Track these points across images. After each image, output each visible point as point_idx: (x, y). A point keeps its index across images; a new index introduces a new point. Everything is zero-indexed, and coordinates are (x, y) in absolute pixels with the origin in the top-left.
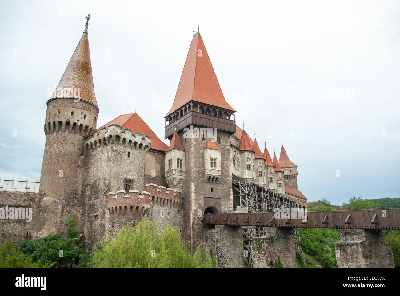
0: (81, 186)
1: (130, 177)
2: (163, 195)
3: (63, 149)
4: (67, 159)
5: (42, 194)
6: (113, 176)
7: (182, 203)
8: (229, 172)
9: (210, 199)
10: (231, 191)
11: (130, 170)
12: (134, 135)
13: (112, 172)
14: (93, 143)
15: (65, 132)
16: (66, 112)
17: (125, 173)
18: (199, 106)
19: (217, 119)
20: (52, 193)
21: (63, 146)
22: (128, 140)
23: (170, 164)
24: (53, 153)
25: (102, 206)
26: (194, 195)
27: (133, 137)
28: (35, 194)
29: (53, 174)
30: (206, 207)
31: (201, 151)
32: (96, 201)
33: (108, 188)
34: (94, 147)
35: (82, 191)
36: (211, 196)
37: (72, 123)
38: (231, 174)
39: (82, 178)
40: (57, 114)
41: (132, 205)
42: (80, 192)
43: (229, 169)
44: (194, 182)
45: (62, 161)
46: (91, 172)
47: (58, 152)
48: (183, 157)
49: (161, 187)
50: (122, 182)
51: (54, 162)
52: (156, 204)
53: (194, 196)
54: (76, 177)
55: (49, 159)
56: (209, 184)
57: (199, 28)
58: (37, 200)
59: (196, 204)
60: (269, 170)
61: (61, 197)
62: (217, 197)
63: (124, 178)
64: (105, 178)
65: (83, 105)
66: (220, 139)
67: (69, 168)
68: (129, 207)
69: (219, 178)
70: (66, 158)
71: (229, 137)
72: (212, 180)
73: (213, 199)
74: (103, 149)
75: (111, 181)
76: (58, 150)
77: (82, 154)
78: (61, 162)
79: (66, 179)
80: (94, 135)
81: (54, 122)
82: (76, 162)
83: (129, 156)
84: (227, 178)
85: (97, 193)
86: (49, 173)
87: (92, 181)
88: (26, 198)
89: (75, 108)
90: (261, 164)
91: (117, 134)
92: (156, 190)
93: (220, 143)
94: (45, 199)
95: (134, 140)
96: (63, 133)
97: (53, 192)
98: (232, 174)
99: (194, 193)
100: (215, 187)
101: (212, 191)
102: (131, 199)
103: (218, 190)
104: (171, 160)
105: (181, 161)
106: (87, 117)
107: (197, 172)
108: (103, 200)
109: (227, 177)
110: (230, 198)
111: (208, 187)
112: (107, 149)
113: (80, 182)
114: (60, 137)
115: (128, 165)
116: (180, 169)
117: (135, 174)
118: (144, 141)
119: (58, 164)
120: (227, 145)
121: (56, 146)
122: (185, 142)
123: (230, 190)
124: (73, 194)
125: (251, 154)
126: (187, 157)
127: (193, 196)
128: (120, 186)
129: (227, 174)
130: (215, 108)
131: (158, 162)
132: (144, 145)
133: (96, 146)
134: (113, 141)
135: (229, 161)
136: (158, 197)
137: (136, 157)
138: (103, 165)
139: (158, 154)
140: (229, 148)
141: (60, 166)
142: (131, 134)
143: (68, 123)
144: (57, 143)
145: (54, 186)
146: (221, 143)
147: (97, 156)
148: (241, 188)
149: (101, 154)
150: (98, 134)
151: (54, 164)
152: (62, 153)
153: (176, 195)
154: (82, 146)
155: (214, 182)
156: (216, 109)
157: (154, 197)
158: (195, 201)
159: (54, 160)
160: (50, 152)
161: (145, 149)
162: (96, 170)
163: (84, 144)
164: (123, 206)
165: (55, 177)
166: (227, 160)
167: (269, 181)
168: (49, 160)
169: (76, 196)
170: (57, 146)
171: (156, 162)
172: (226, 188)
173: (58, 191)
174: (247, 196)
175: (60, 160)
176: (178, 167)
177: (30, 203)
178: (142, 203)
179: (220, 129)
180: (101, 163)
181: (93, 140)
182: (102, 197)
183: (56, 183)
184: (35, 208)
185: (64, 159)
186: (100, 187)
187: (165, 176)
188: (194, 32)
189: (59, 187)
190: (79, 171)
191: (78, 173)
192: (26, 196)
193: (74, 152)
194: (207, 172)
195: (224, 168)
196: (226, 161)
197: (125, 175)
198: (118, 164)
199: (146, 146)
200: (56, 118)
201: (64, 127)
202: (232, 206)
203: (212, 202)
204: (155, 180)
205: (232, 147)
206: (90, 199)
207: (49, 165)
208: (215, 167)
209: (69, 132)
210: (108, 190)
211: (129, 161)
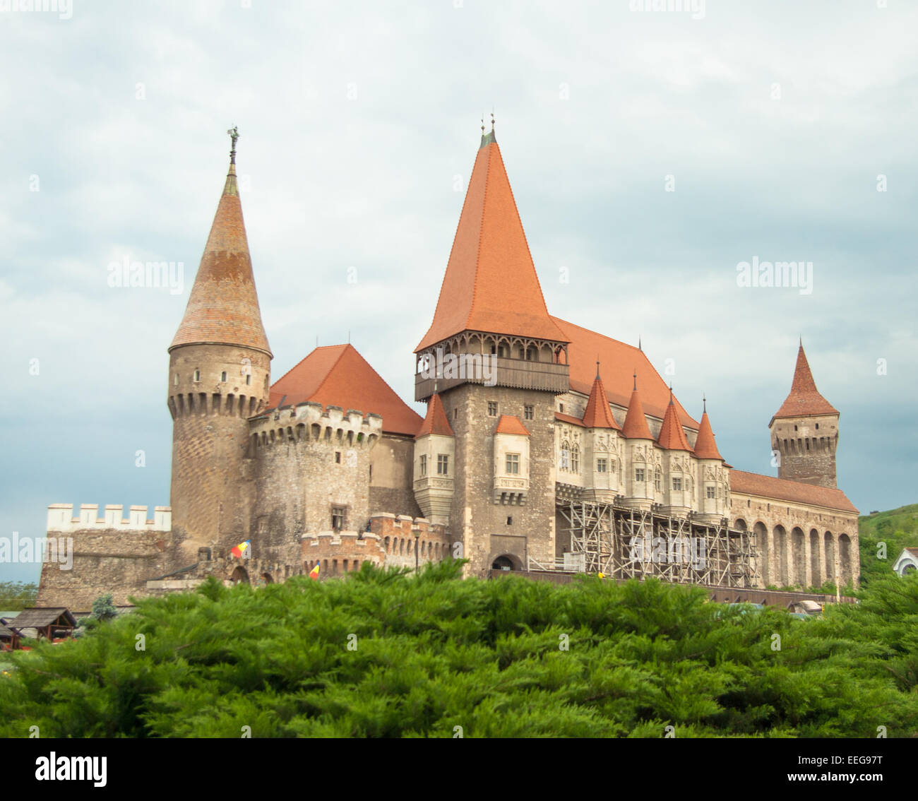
0: (249, 517)
1: (341, 501)
2: (407, 534)
3: (212, 447)
4: (219, 467)
5: (177, 535)
6: (309, 502)
7: (447, 546)
8: (550, 479)
9: (504, 539)
10: (551, 521)
11: (341, 487)
12: (346, 419)
13: (307, 495)
14: (268, 434)
15: (212, 413)
16: (212, 375)
17: (331, 494)
18: (482, 340)
19: (524, 365)
20: (197, 533)
21: (210, 442)
22: (335, 430)
23: (424, 465)
24: (192, 455)
25: (291, 557)
26: (470, 531)
27: (345, 422)
28: (163, 533)
29: (197, 496)
30: (495, 556)
31: (487, 439)
32: (279, 547)
33: (301, 525)
34: (270, 442)
35: (251, 527)
36: (507, 533)
37: (224, 396)
38: (554, 484)
39: (250, 503)
40: (195, 377)
41: (346, 557)
42: (247, 529)
43: (548, 474)
44: (470, 504)
45: (212, 471)
46: (266, 492)
47: (202, 454)
48: (451, 450)
49: (402, 517)
50: (327, 511)
51: (197, 473)
52: (392, 550)
53: (470, 534)
54: (239, 502)
55: (186, 467)
56: (502, 507)
57: (493, 122)
58: (169, 544)
59: (473, 549)
60: (672, 460)
61: (215, 539)
62: (520, 535)
63: (330, 504)
64: (295, 506)
65: (242, 356)
66: (531, 408)
67: (226, 483)
68: (340, 562)
69: (524, 496)
70: (218, 465)
71: (552, 402)
72: (510, 498)
73: (511, 539)
74: (288, 449)
75: (307, 512)
76: (202, 449)
77: (246, 456)
78: (209, 474)
79: (221, 505)
80: (268, 418)
81: (190, 395)
82: (237, 472)
83: (338, 461)
84: (543, 494)
85: (281, 532)
86: (189, 496)
87: (269, 510)
88: (149, 541)
89: (228, 363)
90: (642, 452)
91: (314, 422)
92: (392, 525)
93: (531, 418)
94: (186, 544)
95: (346, 427)
96: (209, 416)
97: (199, 530)
98: (557, 483)
99: (470, 527)
100: (516, 512)
101: (509, 523)
102: (343, 549)
103: (524, 520)
104: (425, 456)
105: (446, 458)
106: (251, 379)
107: (476, 485)
108: (292, 547)
109: (544, 491)
110: (548, 537)
111: (501, 513)
112: (295, 449)
113: (247, 510)
114: (204, 424)
115: (337, 479)
116: (444, 477)
117: (351, 494)
118: (366, 426)
119: (205, 476)
120: (549, 421)
121: (198, 442)
122: (456, 418)
123: (550, 518)
124: (235, 533)
125: (609, 435)
126: (458, 451)
127: (468, 534)
128: (323, 520)
129: (544, 485)
130: (519, 341)
131: (399, 459)
132: (367, 435)
133: (273, 440)
134: (308, 434)
135: (549, 456)
136: (396, 539)
138: (290, 480)
139: (399, 441)
140: (551, 426)
141: (208, 482)
142: (340, 416)
143: (217, 396)
144: (198, 436)
145: (200, 520)
146: (534, 418)
147: (278, 461)
148: (574, 515)
149: (284, 457)
150: (277, 418)
151: (198, 478)
152: (210, 455)
153: (434, 531)
154: (245, 438)
155: (514, 503)
156: (524, 342)
157: (387, 538)
158: (471, 543)
159: (197, 470)
160: (186, 454)
161: (369, 441)
162: (278, 489)
163: (248, 433)
164: (330, 560)
165: (200, 502)
166: (546, 454)
167: (672, 487)
168: (186, 469)
169: (241, 537)
170: (200, 443)
171: (396, 460)
172: (541, 515)
173: (207, 529)
174: (584, 532)
175: (207, 470)
176: (439, 471)
177: (156, 551)
178: (363, 554)
179: (530, 388)
180: (286, 476)
181: (267, 427)
182: (290, 542)
183: (203, 514)
184: (167, 559)
185: (215, 468)
186: (286, 522)
187: (414, 489)
188: (483, 128)
189: (209, 521)
190: (244, 488)
191: (242, 493)
192: (148, 538)
193: (233, 452)
194: (498, 483)
195: (537, 472)
196: (544, 457)
197: (331, 499)
198: (319, 478)
199: (370, 435)
200: (194, 386)
201: (209, 405)
202: (553, 552)
203: (508, 545)
204: (393, 498)
205: (560, 423)
206: (268, 543)
207: (187, 479)
208: (515, 472)
209: (220, 414)
210: (301, 528)
211: (338, 470)
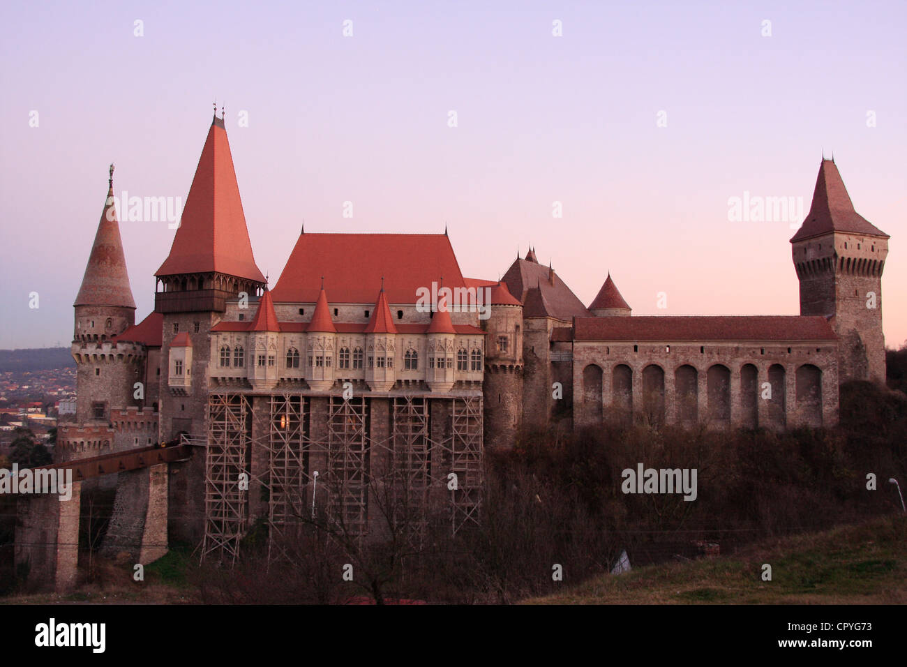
1: (100, 399)
2: (133, 419)
8: (206, 376)
9: (179, 421)
12: (99, 347)
26: (161, 415)
30: (176, 432)
36: (181, 416)
43: (205, 372)
50: (90, 406)
56: (178, 398)
59: (163, 428)
62: (188, 418)
63: (91, 402)
65: (87, 311)
66: (198, 325)
71: (210, 319)
72: (178, 393)
83: (98, 373)
84: (201, 388)
92: (119, 414)
95: (99, 352)
98: (213, 378)
99: (161, 413)
100: (186, 402)
101: (183, 409)
103: (190, 407)
107: (165, 383)
109: (201, 386)
110: (203, 419)
111: (177, 403)
115: (97, 385)
117: (108, 394)
118: (114, 350)
120: (208, 332)
123: (205, 405)
127: (160, 418)
128: (87, 412)
129: (202, 381)
135: (207, 358)
136: (122, 422)
137: (107, 373)
140: (210, 336)
146: (199, 331)
157: (116, 423)
172: (200, 403)
194: (170, 383)
195: (198, 372)
196: (204, 360)
197: (92, 399)
203: (183, 425)
205: (218, 333)
208: (181, 373)
211: (97, 380)
